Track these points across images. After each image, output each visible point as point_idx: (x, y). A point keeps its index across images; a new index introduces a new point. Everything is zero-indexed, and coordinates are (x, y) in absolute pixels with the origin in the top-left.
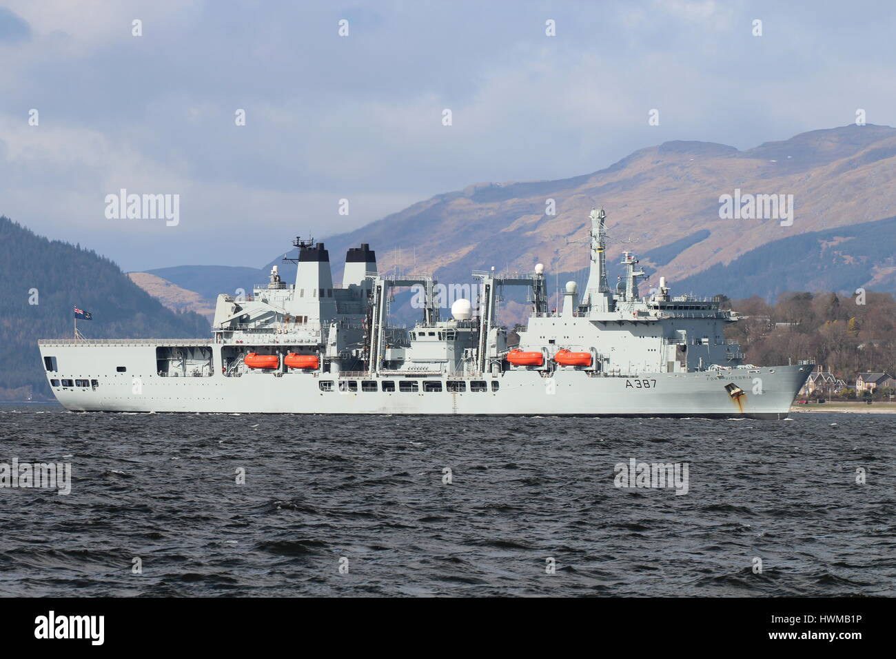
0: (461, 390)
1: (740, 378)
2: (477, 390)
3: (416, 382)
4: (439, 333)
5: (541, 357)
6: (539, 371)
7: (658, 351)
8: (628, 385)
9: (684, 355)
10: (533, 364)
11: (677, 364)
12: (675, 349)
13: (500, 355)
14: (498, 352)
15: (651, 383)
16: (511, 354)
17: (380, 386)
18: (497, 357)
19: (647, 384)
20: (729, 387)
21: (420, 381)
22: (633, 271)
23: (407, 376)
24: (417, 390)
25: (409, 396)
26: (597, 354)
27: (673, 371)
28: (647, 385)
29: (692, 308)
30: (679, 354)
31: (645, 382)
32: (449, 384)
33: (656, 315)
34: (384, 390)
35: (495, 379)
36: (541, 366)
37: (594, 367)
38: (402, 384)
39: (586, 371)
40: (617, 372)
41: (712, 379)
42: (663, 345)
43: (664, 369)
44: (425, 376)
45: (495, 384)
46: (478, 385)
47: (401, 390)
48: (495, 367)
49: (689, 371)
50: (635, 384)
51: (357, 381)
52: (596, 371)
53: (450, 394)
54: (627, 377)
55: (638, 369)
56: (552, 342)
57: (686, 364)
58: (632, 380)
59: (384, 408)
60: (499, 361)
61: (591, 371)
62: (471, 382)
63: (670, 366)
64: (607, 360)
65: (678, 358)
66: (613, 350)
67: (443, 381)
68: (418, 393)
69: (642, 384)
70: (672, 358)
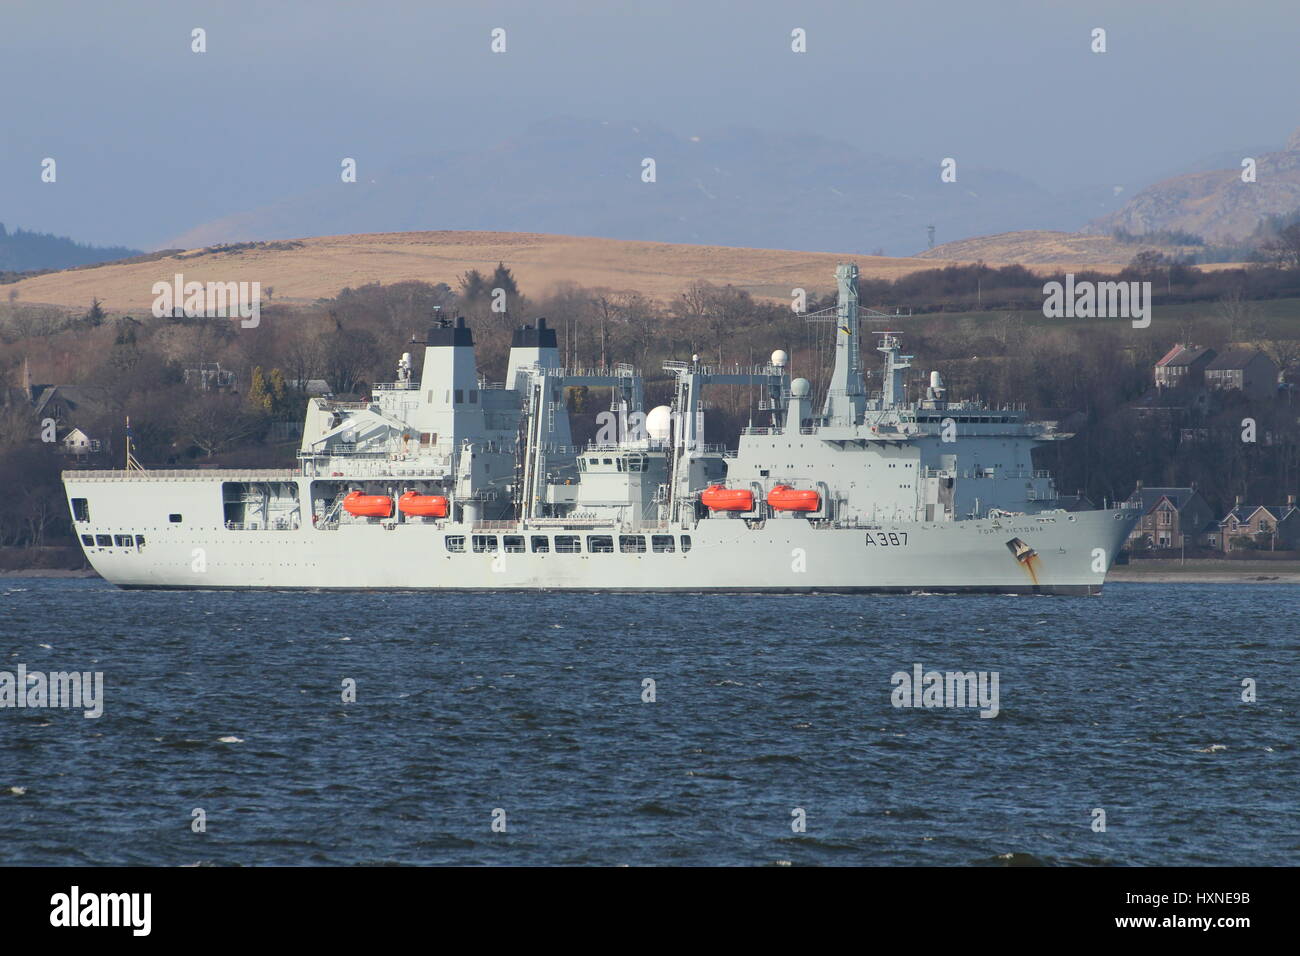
0: (639, 550)
1: (1027, 529)
2: (662, 550)
3: (578, 538)
4: (619, 460)
5: (750, 496)
6: (746, 519)
7: (913, 486)
8: (869, 540)
9: (950, 493)
10: (739, 508)
11: (939, 510)
12: (937, 484)
13: (692, 494)
14: (691, 490)
15: (901, 538)
16: (709, 493)
17: (528, 544)
18: (689, 498)
19: (894, 540)
20: (1013, 544)
21: (583, 535)
22: (895, 362)
23: (567, 528)
24: (578, 550)
25: (568, 558)
26: (827, 493)
27: (932, 520)
28: (895, 542)
29: (974, 420)
30: (942, 493)
31: (893, 536)
32: (623, 540)
33: (906, 431)
34: (534, 551)
35: (685, 533)
36: (750, 511)
37: (822, 514)
38: (559, 540)
39: (810, 519)
40: (853, 521)
41: (986, 532)
42: (919, 479)
43: (921, 515)
44: (590, 527)
45: (686, 540)
46: (662, 542)
47: (558, 550)
48: (687, 513)
49: (956, 519)
50: (878, 540)
51: (497, 535)
52: (824, 519)
53: (625, 557)
54: (869, 528)
55: (885, 516)
56: (765, 473)
57: (952, 508)
58: (873, 533)
59: (535, 579)
60: (691, 503)
61: (817, 519)
62: (653, 537)
63: (929, 512)
64: (846, 501)
65: (941, 499)
66: (853, 485)
67: (615, 535)
68: (581, 554)
69: (889, 540)
70: (933, 498)
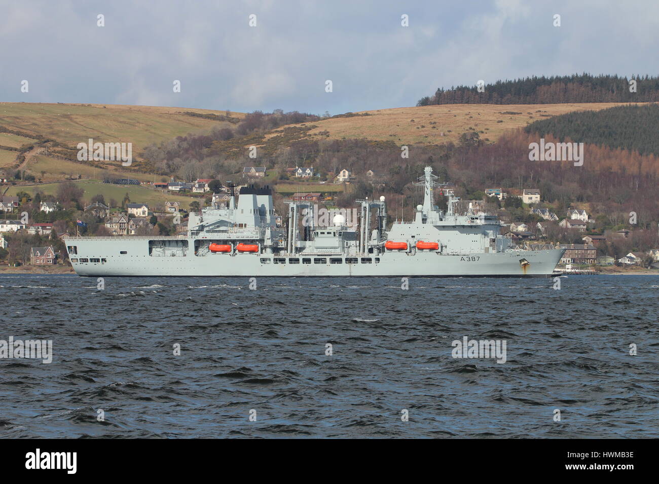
0: (354, 263)
1: (529, 256)
2: (366, 263)
3: (325, 259)
4: (334, 233)
5: (405, 245)
6: (405, 252)
7: (478, 242)
8: (462, 259)
9: (494, 244)
10: (401, 248)
11: (491, 249)
12: (489, 240)
13: (380, 244)
15: (476, 259)
16: (385, 243)
17: (301, 261)
18: (377, 245)
19: (473, 259)
20: (521, 261)
21: (328, 258)
22: (452, 200)
23: (318, 255)
25: (320, 266)
26: (440, 243)
27: (488, 252)
30: (491, 243)
32: (347, 259)
34: (303, 263)
35: (377, 257)
36: (406, 250)
37: (439, 250)
38: (315, 260)
39: (436, 252)
40: (453, 253)
41: (513, 256)
42: (481, 239)
43: (484, 251)
44: (331, 255)
45: (378, 260)
46: (366, 260)
47: (315, 263)
48: (376, 250)
49: (497, 252)
50: (466, 259)
51: (286, 258)
53: (348, 265)
54: (460, 255)
55: (466, 251)
56: (413, 237)
57: (496, 249)
58: (464, 257)
59: (303, 273)
60: (380, 247)
61: (438, 252)
62: (362, 259)
63: (487, 250)
64: (446, 246)
65: (491, 246)
66: (449, 241)
67: (344, 258)
68: (326, 264)
69: (471, 259)
70: (488, 245)
